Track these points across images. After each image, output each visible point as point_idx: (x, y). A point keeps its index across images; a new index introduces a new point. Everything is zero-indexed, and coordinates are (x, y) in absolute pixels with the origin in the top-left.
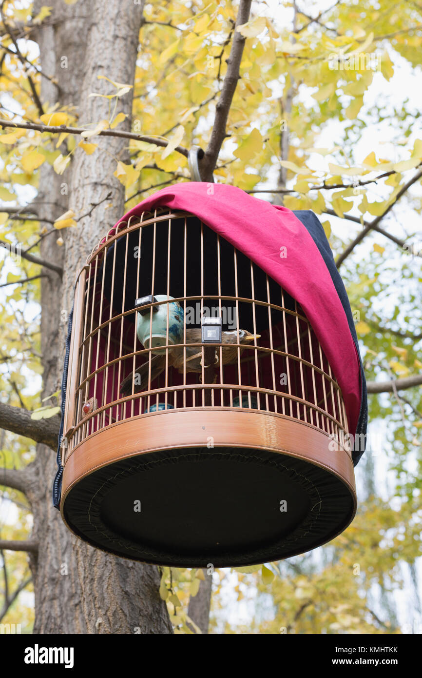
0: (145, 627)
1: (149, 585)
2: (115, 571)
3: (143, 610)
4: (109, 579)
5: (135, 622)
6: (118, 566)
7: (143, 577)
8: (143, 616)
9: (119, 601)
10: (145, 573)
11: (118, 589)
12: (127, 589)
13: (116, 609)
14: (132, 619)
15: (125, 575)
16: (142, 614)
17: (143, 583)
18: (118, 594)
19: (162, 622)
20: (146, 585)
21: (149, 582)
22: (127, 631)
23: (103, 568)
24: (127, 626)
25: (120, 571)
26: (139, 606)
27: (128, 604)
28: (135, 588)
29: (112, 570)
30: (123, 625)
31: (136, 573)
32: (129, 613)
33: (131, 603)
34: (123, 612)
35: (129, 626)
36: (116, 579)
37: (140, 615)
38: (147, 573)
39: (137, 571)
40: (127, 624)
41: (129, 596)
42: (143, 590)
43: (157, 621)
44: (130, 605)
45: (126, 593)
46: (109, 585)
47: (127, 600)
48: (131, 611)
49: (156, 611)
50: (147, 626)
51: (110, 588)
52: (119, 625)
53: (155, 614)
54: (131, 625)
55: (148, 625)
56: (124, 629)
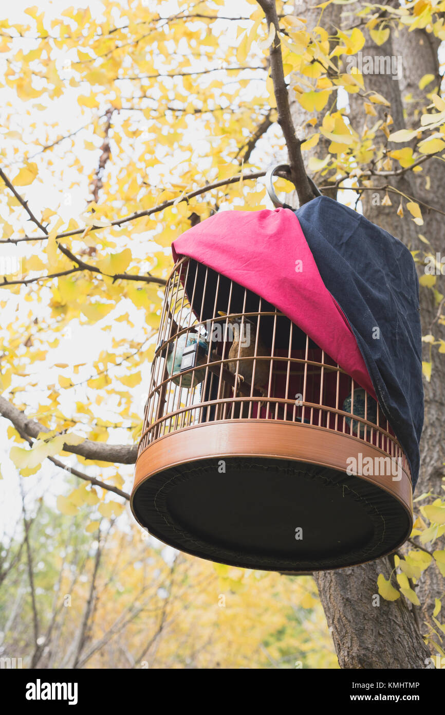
0: (372, 630)
1: (372, 588)
2: (334, 580)
3: (367, 614)
4: (330, 589)
5: (360, 627)
6: (336, 575)
7: (363, 582)
8: (368, 620)
9: (341, 609)
10: (366, 578)
11: (339, 598)
12: (347, 596)
13: (340, 616)
14: (357, 624)
15: (344, 583)
16: (367, 618)
17: (365, 587)
18: (339, 602)
19: (392, 623)
20: (369, 589)
21: (371, 586)
22: (353, 636)
23: (323, 579)
24: (352, 632)
25: (339, 579)
26: (363, 610)
27: (351, 610)
28: (356, 594)
29: (331, 580)
30: (348, 631)
31: (355, 579)
32: (353, 618)
33: (354, 609)
34: (347, 618)
35: (354, 631)
36: (337, 588)
37: (365, 619)
38: (368, 577)
39: (356, 577)
40: (352, 630)
41: (351, 602)
42: (365, 594)
43: (386, 622)
44: (353, 610)
45: (347, 599)
46: (331, 595)
47: (349, 607)
48: (354, 616)
49: (384, 613)
50: (374, 630)
51: (332, 597)
52: (344, 632)
53: (382, 616)
54: (356, 630)
55: (375, 628)
56: (349, 634)
